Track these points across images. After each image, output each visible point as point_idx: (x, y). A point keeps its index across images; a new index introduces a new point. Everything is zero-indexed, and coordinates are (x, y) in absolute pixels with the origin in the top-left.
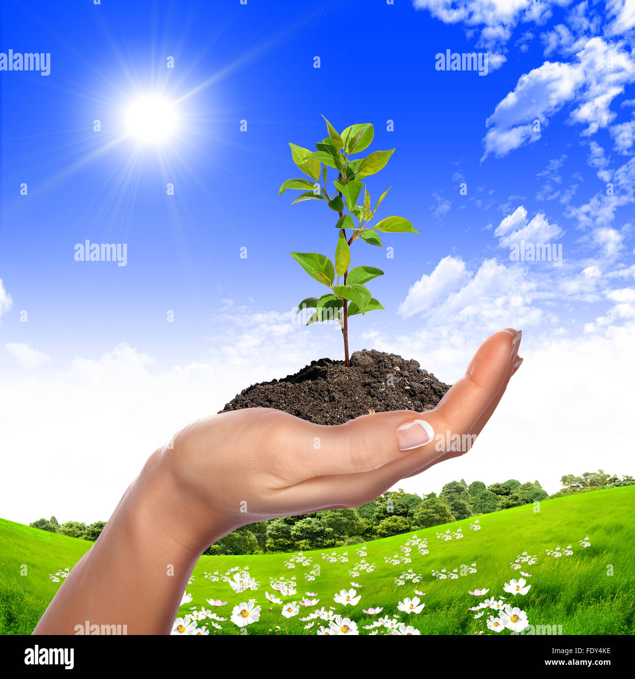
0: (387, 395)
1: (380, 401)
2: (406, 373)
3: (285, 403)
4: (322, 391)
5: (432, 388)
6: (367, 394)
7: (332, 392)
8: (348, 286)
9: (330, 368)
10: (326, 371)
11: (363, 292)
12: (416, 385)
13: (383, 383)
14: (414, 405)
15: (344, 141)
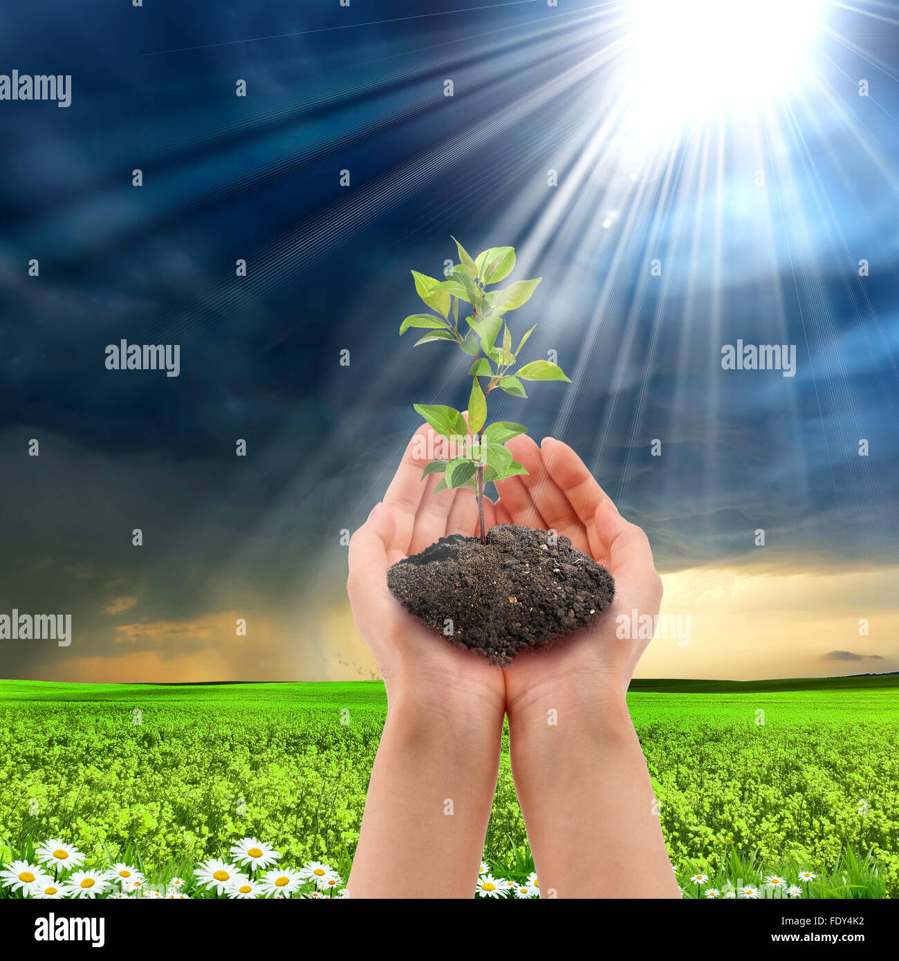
0: (531, 579)
1: (524, 586)
2: (555, 552)
4: (452, 575)
5: (587, 571)
6: (508, 578)
7: (464, 576)
9: (462, 546)
10: (457, 550)
11: (502, 453)
12: (567, 567)
13: (527, 565)
14: (565, 591)
15: (479, 269)
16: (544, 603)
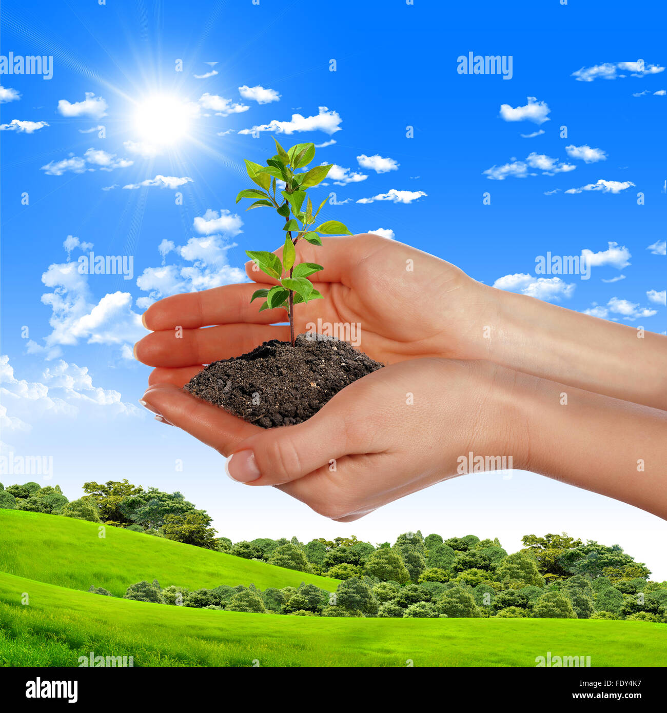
0: (326, 371)
1: (321, 375)
2: (342, 352)
3: (241, 377)
4: (272, 367)
5: (364, 364)
6: (310, 370)
7: (280, 368)
8: (293, 279)
9: (279, 348)
10: (275, 351)
11: (306, 284)
12: (351, 362)
13: (323, 361)
14: (349, 378)
15: (290, 158)
16: (335, 387)
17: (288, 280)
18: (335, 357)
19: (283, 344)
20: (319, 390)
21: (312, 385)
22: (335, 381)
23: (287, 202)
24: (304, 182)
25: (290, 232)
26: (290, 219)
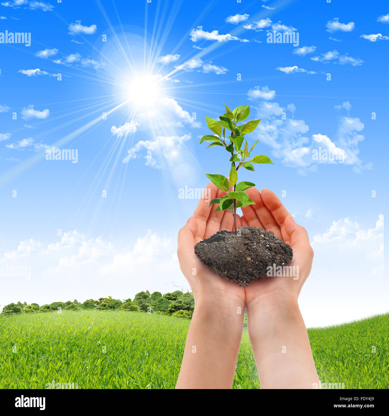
0: (257, 250)
1: (253, 253)
2: (267, 238)
4: (223, 248)
5: (281, 245)
6: (246, 249)
7: (228, 248)
8: (236, 192)
9: (227, 235)
10: (225, 237)
11: (244, 195)
12: (272, 244)
13: (255, 243)
14: (271, 255)
15: (234, 115)
16: (262, 260)
17: (233, 193)
18: (263, 242)
19: (229, 233)
20: (252, 262)
21: (248, 259)
22: (263, 256)
23: (232, 143)
24: (242, 130)
25: (234, 162)
26: (234, 154)
